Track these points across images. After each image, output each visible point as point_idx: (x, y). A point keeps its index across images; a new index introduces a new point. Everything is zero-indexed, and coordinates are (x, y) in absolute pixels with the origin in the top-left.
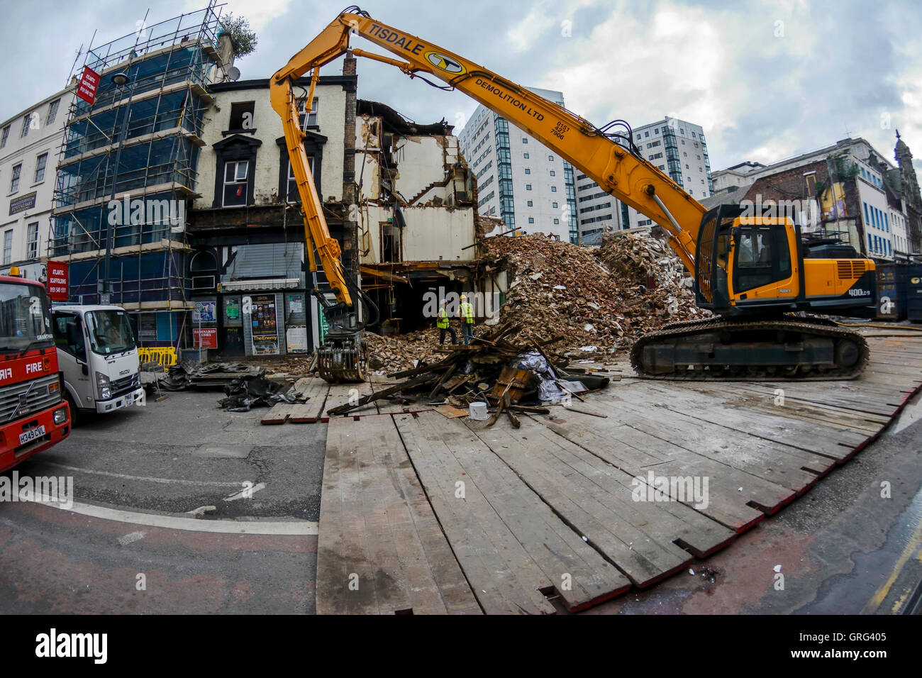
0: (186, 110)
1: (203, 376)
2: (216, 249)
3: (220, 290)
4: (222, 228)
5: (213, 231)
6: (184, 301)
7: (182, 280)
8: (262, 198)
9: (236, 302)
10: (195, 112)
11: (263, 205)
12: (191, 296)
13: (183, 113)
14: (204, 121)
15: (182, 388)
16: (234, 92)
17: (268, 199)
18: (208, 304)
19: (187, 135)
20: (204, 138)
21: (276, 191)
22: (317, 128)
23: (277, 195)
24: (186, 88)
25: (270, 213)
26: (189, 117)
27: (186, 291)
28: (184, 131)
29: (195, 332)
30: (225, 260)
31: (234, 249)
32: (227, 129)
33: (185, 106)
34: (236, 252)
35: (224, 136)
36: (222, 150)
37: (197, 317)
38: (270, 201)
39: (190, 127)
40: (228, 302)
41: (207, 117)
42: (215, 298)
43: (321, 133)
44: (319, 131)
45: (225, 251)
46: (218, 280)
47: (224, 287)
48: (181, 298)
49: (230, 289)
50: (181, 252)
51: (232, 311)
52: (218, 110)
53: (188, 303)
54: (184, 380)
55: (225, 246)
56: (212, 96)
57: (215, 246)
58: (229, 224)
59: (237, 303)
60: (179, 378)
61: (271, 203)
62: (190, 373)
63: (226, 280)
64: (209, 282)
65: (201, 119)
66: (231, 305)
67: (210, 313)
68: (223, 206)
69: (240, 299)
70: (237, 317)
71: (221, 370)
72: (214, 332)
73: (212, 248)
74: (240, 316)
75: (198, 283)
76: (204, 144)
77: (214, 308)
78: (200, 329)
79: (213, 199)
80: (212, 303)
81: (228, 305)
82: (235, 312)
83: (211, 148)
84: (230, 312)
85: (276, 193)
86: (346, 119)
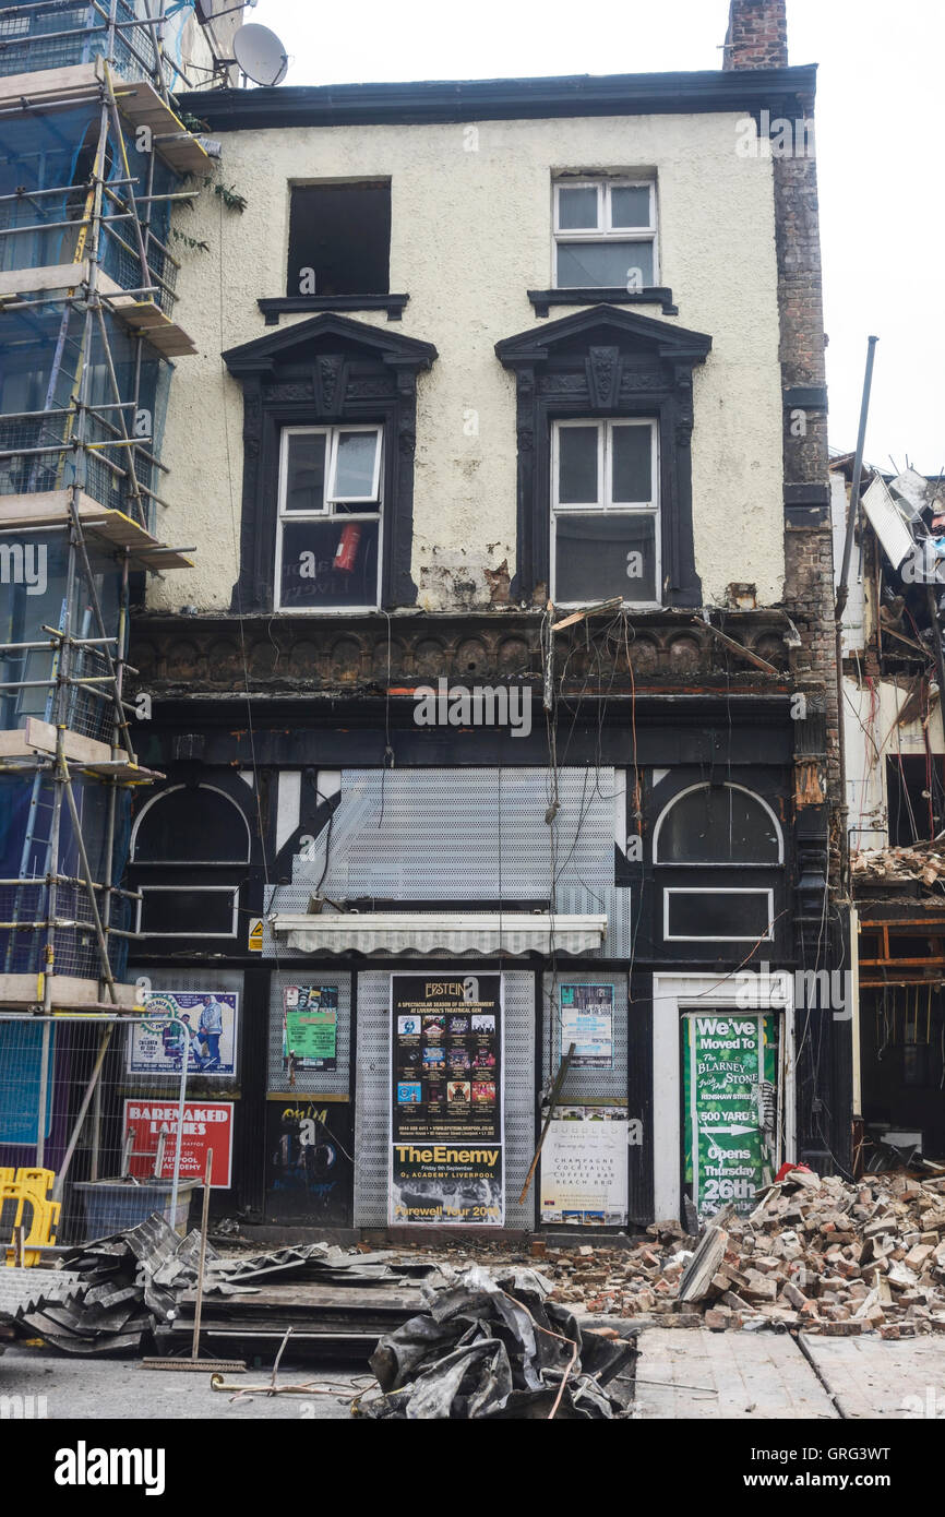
0: (106, 195)
1: (239, 1295)
2: (248, 778)
3: (265, 947)
4: (278, 696)
5: (245, 701)
6: (103, 981)
7: (100, 893)
8: (449, 583)
9: (329, 999)
10: (141, 206)
11: (456, 612)
12: (135, 960)
13: (93, 203)
14: (176, 249)
15: (124, 1342)
16: (294, 132)
17: (472, 588)
18: (203, 1000)
19: (117, 302)
20: (180, 317)
21: (506, 556)
22: (661, 297)
23: (512, 571)
24: (95, 101)
25: (485, 645)
26: (115, 224)
27: (114, 940)
28: (104, 284)
29: (135, 1113)
30: (287, 821)
31: (328, 784)
32: (278, 290)
33: (98, 170)
34: (337, 798)
35: (271, 319)
36: (268, 379)
37: (143, 1052)
38: (483, 596)
39: (125, 267)
40: (292, 999)
41: (190, 235)
42: (236, 979)
43: (684, 321)
44: (670, 310)
45: (289, 787)
46: (253, 905)
47: (280, 936)
48: (90, 968)
49: (308, 945)
50: (98, 783)
51: (309, 1036)
52: (236, 205)
53: (121, 990)
54: (136, 1308)
55: (290, 768)
56: (207, 143)
57: (248, 768)
58: (309, 681)
59: (335, 1004)
60: (118, 1296)
61: (489, 606)
62: (165, 1278)
63: (292, 907)
64: (213, 912)
65: (164, 238)
66: (306, 1008)
67: (210, 1039)
68: (279, 609)
69: (346, 988)
70: (330, 1063)
71: (314, 1272)
72: (221, 1116)
73: (229, 774)
74: (344, 1059)
75: (161, 912)
76: (184, 345)
77: (227, 1021)
78: (182, 1102)
79: (234, 576)
80: (220, 999)
81: (290, 1010)
82: (323, 1040)
83: (217, 366)
84: (299, 1041)
85: (504, 566)
86: (780, 262)
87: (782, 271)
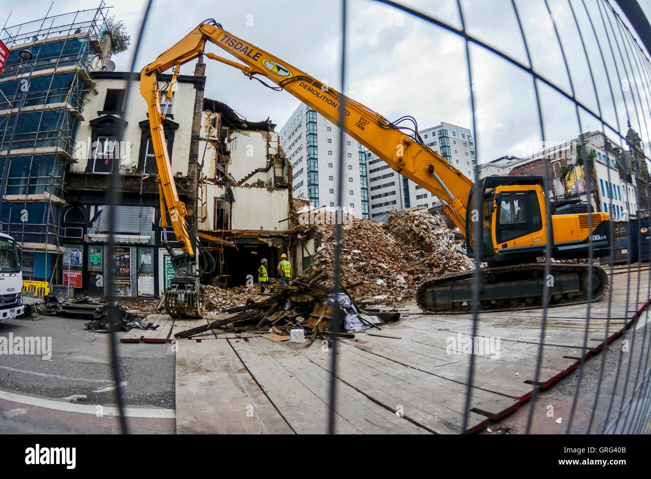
0: (73, 90)
1: (72, 305)
2: (85, 206)
3: (87, 240)
4: (92, 190)
5: (85, 191)
6: (57, 246)
7: (57, 228)
8: (125, 169)
9: (99, 251)
10: (79, 92)
11: (126, 174)
12: (63, 242)
13: (70, 91)
14: (85, 101)
15: (54, 313)
16: (110, 80)
17: (129, 170)
18: (76, 250)
19: (71, 110)
20: (83, 114)
21: (136, 164)
22: (171, 116)
23: (137, 167)
24: (75, 71)
25: (130, 181)
26: (74, 95)
27: (60, 238)
28: (69, 106)
29: (65, 273)
30: (92, 216)
31: (100, 208)
32: (101, 109)
33: (72, 85)
34: (101, 211)
35: (99, 115)
36: (97, 126)
37: (67, 260)
38: (131, 172)
39: (74, 103)
40: (92, 251)
41: (87, 98)
42: (82, 246)
43: (174, 121)
44: (173, 118)
45: (93, 208)
46: (85, 232)
47: (90, 238)
48: (55, 243)
49: (95, 240)
50: (58, 205)
51: (95, 259)
52: (97, 93)
53: (61, 247)
54: (56, 307)
55: (93, 204)
56: (93, 81)
57: (85, 204)
58: (98, 187)
59: (100, 252)
60: (52, 305)
61: (132, 174)
62: (61, 302)
63: (92, 233)
64: (78, 233)
65: (83, 99)
66: (95, 253)
67: (78, 259)
68: (93, 172)
69: (102, 249)
70: (99, 264)
71: (86, 302)
72: (80, 274)
73: (82, 205)
74: (101, 263)
75: (69, 232)
76: (83, 119)
77: (81, 255)
78: (69, 270)
79: (86, 166)
80: (79, 250)
81: (92, 253)
82: (98, 260)
83: (88, 124)
84: (93, 259)
85: (135, 166)
86: (194, 111)
87: (195, 113)
